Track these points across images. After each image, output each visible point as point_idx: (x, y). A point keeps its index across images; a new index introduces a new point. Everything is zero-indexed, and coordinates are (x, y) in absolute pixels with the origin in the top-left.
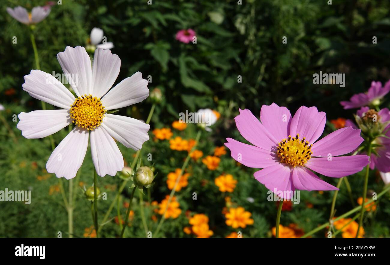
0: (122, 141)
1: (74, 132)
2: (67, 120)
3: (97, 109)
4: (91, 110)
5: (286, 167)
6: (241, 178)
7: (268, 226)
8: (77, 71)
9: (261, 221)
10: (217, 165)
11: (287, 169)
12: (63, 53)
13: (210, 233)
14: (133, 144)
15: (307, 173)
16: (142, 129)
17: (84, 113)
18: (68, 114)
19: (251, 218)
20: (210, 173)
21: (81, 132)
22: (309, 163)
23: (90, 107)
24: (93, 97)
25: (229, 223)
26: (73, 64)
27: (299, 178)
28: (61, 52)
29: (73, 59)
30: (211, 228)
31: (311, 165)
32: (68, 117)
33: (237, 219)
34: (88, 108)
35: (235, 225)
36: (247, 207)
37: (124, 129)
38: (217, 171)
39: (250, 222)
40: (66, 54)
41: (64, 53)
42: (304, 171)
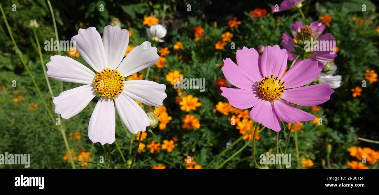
0: (144, 101)
1: (101, 101)
2: (92, 93)
3: (117, 79)
4: (112, 81)
5: (267, 101)
6: (185, 69)
7: (212, 105)
8: (92, 49)
9: (206, 102)
10: (165, 63)
11: (268, 103)
12: (76, 36)
13: (170, 118)
14: (154, 103)
15: (283, 104)
16: (159, 90)
17: (108, 85)
18: (92, 88)
19: (198, 101)
20: (159, 70)
21: (107, 100)
22: (283, 96)
23: (111, 79)
24: (111, 70)
25: (183, 108)
26: (88, 44)
27: (280, 110)
28: (75, 35)
29: (87, 40)
30: (169, 115)
31: (285, 96)
32: (92, 90)
33: (188, 104)
34: (109, 80)
35: (188, 109)
36: (194, 93)
37: (143, 91)
38: (165, 68)
39: (199, 105)
40: (80, 36)
41: (78, 36)
42: (281, 102)
